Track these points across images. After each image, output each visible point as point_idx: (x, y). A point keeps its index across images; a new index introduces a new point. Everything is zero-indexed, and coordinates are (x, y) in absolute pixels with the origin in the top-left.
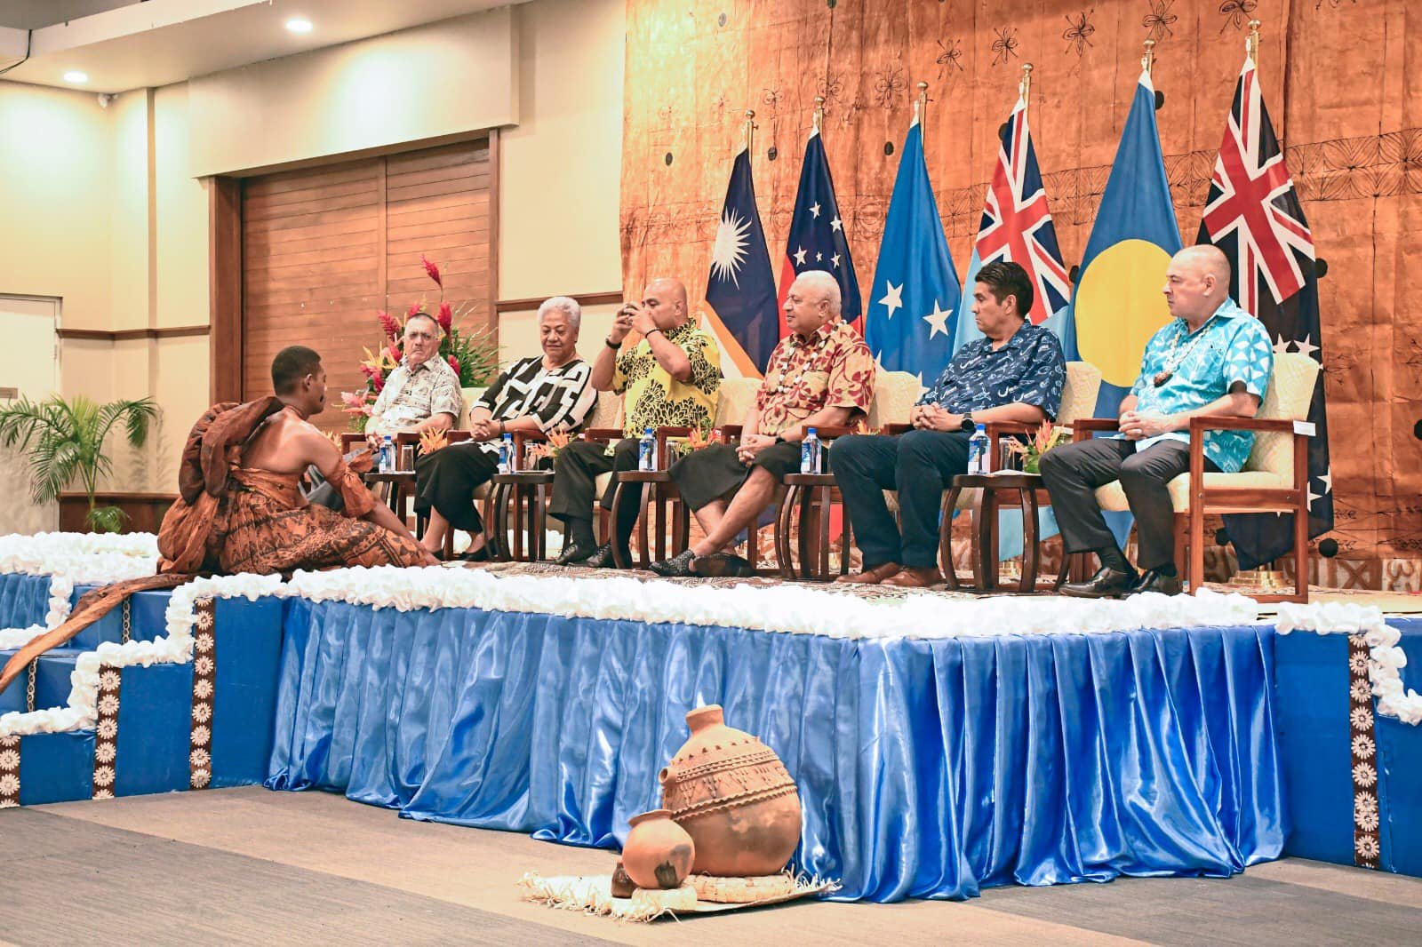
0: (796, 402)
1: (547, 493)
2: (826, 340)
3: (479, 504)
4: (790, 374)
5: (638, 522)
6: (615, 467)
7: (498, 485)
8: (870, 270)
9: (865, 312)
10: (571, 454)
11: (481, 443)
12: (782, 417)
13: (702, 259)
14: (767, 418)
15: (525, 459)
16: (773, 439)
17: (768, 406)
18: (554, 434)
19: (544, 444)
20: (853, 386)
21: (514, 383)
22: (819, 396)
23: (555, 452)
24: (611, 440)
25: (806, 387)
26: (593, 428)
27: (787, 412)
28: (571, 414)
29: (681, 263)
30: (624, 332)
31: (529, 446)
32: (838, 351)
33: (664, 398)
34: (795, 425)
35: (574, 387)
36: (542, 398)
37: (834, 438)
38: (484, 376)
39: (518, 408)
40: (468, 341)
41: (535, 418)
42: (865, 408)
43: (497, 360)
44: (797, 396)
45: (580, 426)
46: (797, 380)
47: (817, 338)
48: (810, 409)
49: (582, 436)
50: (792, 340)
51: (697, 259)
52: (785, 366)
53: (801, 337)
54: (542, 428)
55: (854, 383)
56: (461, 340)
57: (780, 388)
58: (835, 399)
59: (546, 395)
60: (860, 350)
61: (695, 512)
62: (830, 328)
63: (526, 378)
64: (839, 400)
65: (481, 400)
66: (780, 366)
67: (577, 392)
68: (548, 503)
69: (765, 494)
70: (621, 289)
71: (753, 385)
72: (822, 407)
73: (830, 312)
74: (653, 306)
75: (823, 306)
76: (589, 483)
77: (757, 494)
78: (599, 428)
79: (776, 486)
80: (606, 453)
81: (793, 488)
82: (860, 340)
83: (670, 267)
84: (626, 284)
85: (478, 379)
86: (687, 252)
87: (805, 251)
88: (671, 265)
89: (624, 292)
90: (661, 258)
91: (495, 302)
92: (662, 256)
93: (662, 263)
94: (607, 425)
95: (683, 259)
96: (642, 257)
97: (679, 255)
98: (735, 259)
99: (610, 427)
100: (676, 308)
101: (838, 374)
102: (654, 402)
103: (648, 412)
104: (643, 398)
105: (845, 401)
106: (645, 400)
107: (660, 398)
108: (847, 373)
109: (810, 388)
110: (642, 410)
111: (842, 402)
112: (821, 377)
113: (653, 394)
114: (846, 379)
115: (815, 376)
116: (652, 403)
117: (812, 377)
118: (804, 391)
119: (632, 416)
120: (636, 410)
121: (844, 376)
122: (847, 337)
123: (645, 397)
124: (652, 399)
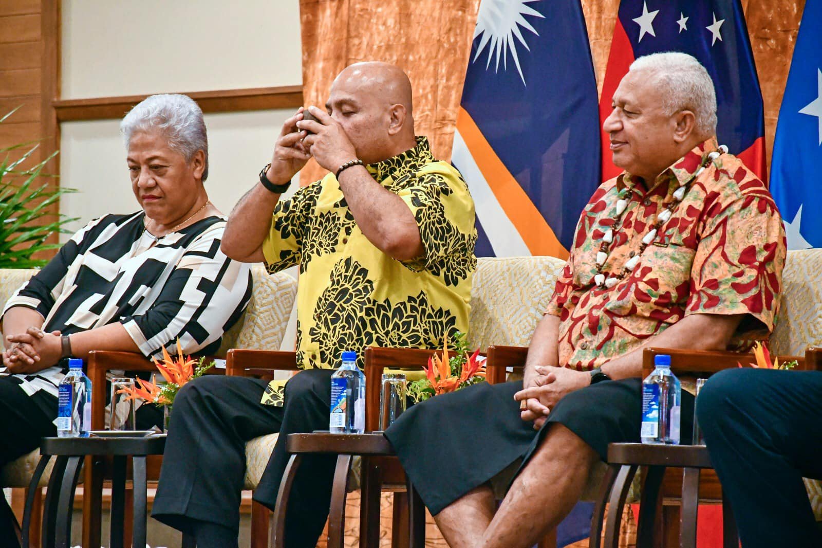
0: (629, 306)
1: (151, 475)
2: (688, 186)
3: (14, 496)
4: (616, 253)
5: (325, 531)
7: (54, 458)
8: (785, 48)
9: (770, 131)
10: (199, 399)
11: (22, 377)
12: (603, 334)
13: (456, 25)
14: (575, 335)
15: (108, 408)
16: (587, 375)
17: (577, 312)
18: (168, 360)
19: (147, 378)
20: (741, 274)
22: (674, 294)
23: (168, 394)
24: (277, 373)
25: (650, 276)
26: (241, 348)
27: (613, 325)
28: (200, 320)
29: (416, 33)
30: (295, 164)
31: (117, 382)
32: (711, 203)
33: (371, 296)
34: (630, 350)
35: (207, 269)
36: (143, 290)
37: (706, 375)
38: (29, 245)
39: (97, 309)
41: (131, 328)
42: (765, 317)
43: (56, 216)
44: (631, 296)
45: (218, 342)
46: (631, 264)
47: (670, 181)
48: (659, 319)
49: (220, 364)
50: (620, 185)
51: (445, 25)
52: (608, 237)
53: (638, 180)
54: (145, 348)
55: (743, 267)
57: (599, 279)
58: (705, 300)
59: (151, 284)
60: (754, 204)
61: (435, 513)
62: (694, 163)
63: (113, 251)
64: (714, 301)
65: (22, 293)
66: (598, 235)
67: (213, 279)
68: (151, 493)
69: (571, 479)
70: (299, 82)
71: (548, 269)
72: (682, 316)
73: (694, 133)
74: (347, 114)
75: (682, 121)
77: (555, 480)
78: (254, 347)
79: (592, 468)
80: (265, 398)
81: (624, 471)
82: (754, 183)
83: (394, 40)
84: (310, 73)
85: (18, 252)
86: (425, 13)
87: (657, 12)
88: (395, 37)
89: (305, 87)
90: (376, 24)
91: (53, 102)
92: (378, 18)
93: (379, 33)
94: (268, 343)
95: (419, 25)
96: (342, 21)
97: (413, 17)
98: (519, 25)
99: (274, 346)
100: (391, 119)
101: (711, 251)
102: (352, 302)
103: (342, 322)
104: (330, 294)
105: (726, 303)
106: (335, 300)
107: (363, 296)
108: (729, 250)
109: (657, 279)
110: (330, 319)
111: (720, 306)
112: (677, 257)
113: (350, 288)
114: (727, 260)
115: (666, 255)
116: (349, 304)
117: (661, 257)
118: (646, 285)
119: (312, 329)
120: (320, 318)
121: (724, 255)
122: (730, 178)
123: (334, 293)
124: (347, 296)
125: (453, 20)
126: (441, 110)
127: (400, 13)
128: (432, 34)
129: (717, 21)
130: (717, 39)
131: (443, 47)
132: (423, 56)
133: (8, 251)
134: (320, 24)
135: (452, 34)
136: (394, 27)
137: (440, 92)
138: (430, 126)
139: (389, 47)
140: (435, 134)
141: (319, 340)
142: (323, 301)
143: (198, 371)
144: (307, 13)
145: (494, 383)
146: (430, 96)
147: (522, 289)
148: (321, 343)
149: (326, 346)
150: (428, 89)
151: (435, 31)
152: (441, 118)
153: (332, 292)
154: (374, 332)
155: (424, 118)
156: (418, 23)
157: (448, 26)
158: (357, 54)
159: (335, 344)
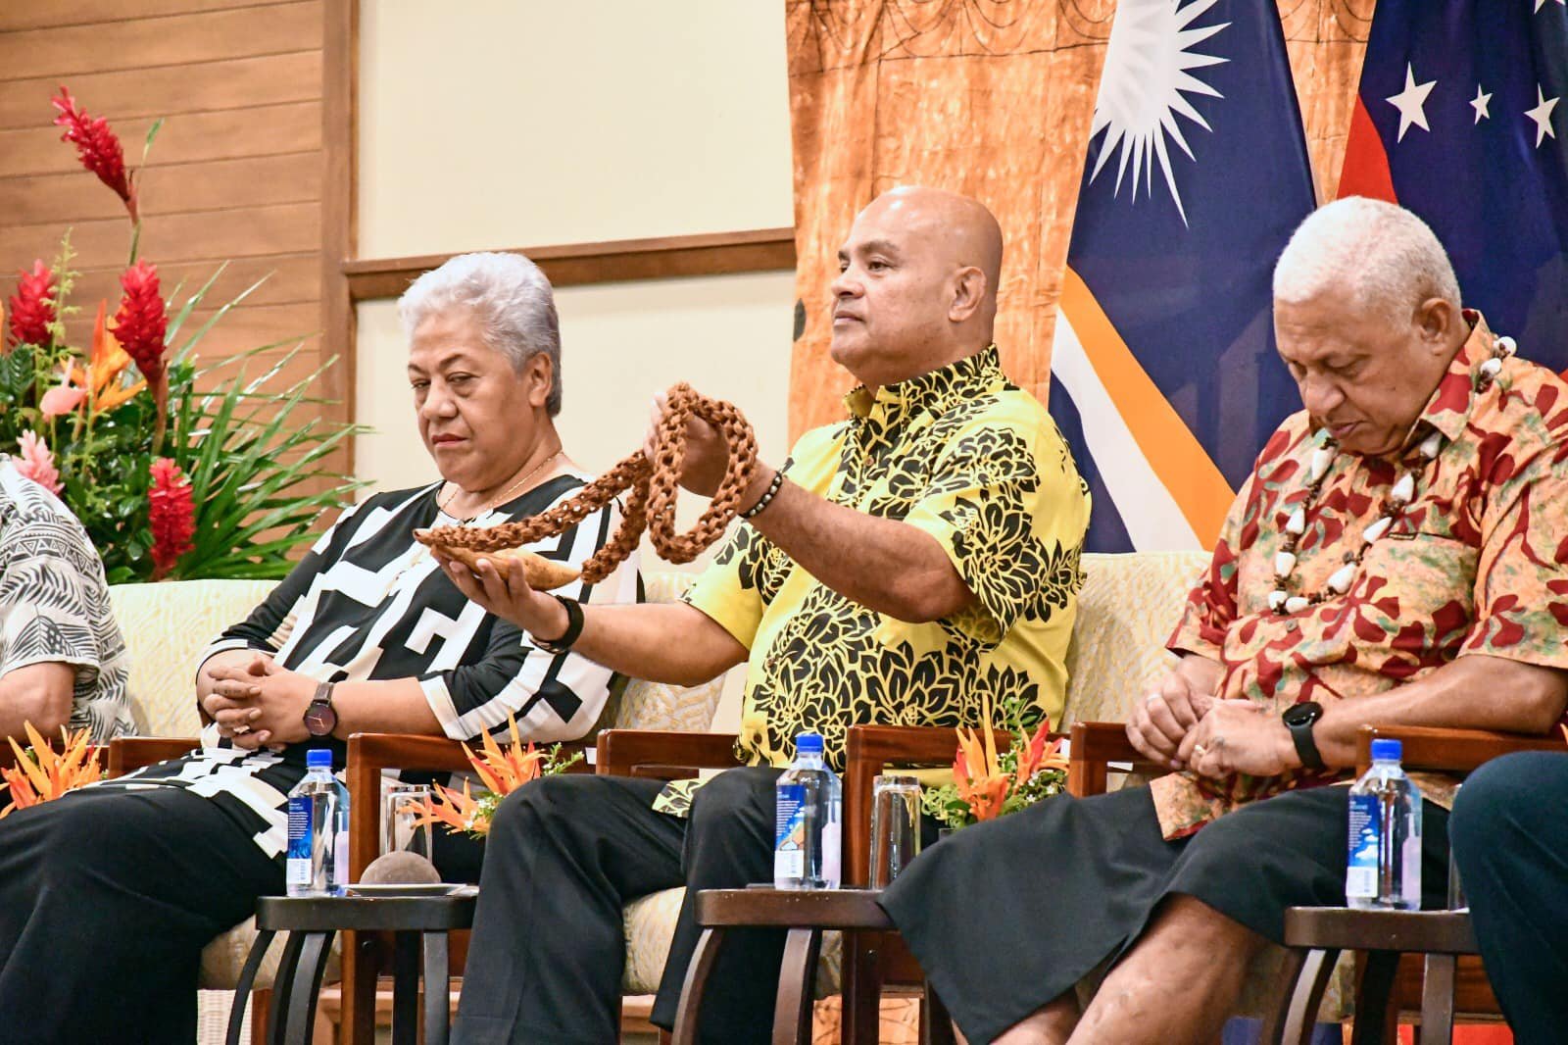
1: (454, 969)
6: (691, 878)
7: (282, 938)
17: (1236, 649)
21: (344, 578)
22: (1429, 627)
26: (620, 729)
27: (1310, 683)
29: (999, 127)
32: (1494, 452)
33: (875, 634)
38: (284, 532)
40: (226, 409)
44: (1349, 629)
51: (1055, 110)
55: (1563, 569)
56: (206, 402)
58: (1496, 629)
63: (377, 553)
64: (1515, 633)
70: (790, 223)
76: (607, 933)
78: (656, 726)
83: (960, 141)
84: (807, 203)
85: (262, 546)
86: (1017, 88)
87: (1433, 84)
88: (963, 134)
89: (799, 231)
90: (928, 110)
91: (345, 264)
92: (931, 100)
93: (933, 128)
94: (688, 716)
95: (1005, 113)
96: (865, 106)
97: (994, 97)
98: (1174, 112)
99: (698, 723)
100: (957, 292)
101: (1502, 545)
102: (837, 642)
103: (814, 677)
104: (798, 623)
105: (1536, 642)
106: (805, 635)
107: (857, 632)
108: (1535, 540)
109: (1396, 598)
110: (794, 671)
111: (1524, 645)
112: (1433, 556)
113: (834, 614)
114: (1533, 559)
115: (1411, 553)
116: (829, 645)
117: (1403, 558)
118: (1375, 609)
119: (759, 688)
120: (773, 667)
121: (1526, 549)
122: (1528, 405)
123: (804, 622)
124: (827, 629)
125: (1069, 102)
126: (1049, 272)
127: (971, 90)
128: (1031, 128)
129: (1546, 100)
130: (1546, 134)
131: (1051, 151)
132: (1014, 169)
133: (245, 545)
134: (826, 112)
135: (1067, 127)
136: (961, 117)
137: (1044, 238)
138: (1027, 301)
139: (950, 154)
140: (1036, 316)
141: (768, 709)
142: (784, 637)
143: (548, 770)
144: (801, 92)
145: (1085, 795)
146: (1026, 246)
147: (1151, 614)
148: (772, 713)
149: (780, 719)
150: (1023, 232)
151: (1035, 123)
152: (1047, 287)
153: (801, 620)
154: (873, 703)
155: (1016, 287)
156: (1005, 107)
157: (1060, 113)
158: (894, 167)
159: (797, 718)
